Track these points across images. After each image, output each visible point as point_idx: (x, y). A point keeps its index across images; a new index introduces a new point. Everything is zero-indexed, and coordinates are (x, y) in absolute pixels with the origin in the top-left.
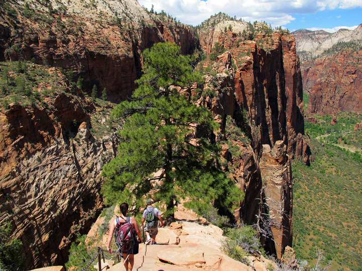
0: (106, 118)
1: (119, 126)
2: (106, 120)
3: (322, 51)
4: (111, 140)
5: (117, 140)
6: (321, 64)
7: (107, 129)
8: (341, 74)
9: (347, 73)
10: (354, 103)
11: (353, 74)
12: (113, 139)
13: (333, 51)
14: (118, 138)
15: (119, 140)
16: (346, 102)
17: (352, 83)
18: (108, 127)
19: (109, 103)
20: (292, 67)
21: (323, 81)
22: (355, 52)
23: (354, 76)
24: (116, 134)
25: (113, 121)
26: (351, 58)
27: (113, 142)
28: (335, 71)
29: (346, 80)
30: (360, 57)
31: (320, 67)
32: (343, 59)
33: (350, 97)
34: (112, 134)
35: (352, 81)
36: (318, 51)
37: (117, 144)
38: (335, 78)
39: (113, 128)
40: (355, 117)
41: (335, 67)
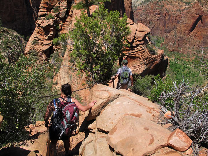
0: (2, 40)
1: (14, 46)
2: (2, 41)
3: (140, 2)
4: (6, 56)
5: (12, 56)
6: (140, 9)
7: (3, 48)
8: (152, 14)
9: (156, 14)
10: (159, 31)
11: (158, 15)
12: (8, 56)
13: (147, 2)
14: (14, 54)
15: (14, 56)
16: (155, 31)
17: (158, 20)
18: (4, 46)
19: (5, 29)
20: (130, 7)
21: (143, 18)
22: (160, 2)
23: (159, 16)
24: (11, 52)
25: (9, 42)
26: (157, 5)
27: (9, 58)
28: (149, 13)
29: (155, 18)
30: (162, 5)
31: (140, 11)
32: (153, 6)
33: (157, 28)
34: (7, 51)
35: (158, 18)
36: (138, 2)
37: (12, 59)
38: (149, 17)
39: (8, 47)
40: (159, 39)
41: (149, 11)
